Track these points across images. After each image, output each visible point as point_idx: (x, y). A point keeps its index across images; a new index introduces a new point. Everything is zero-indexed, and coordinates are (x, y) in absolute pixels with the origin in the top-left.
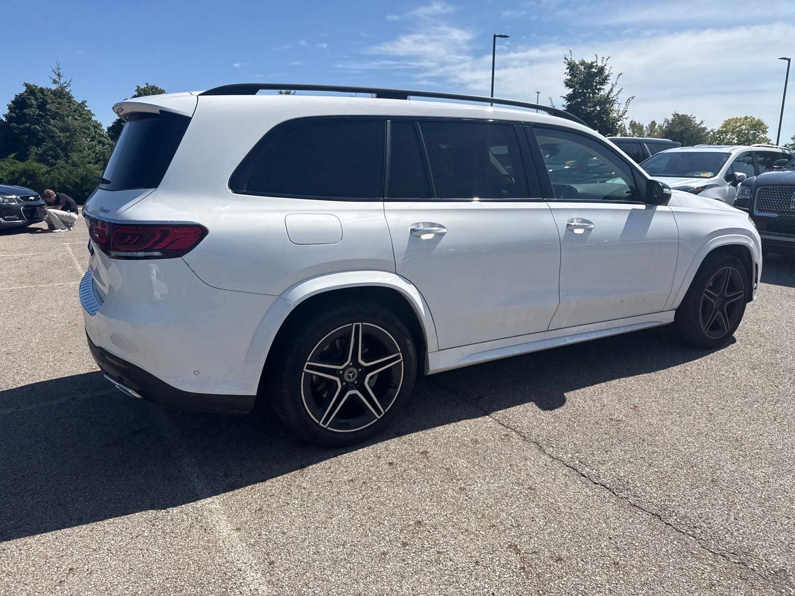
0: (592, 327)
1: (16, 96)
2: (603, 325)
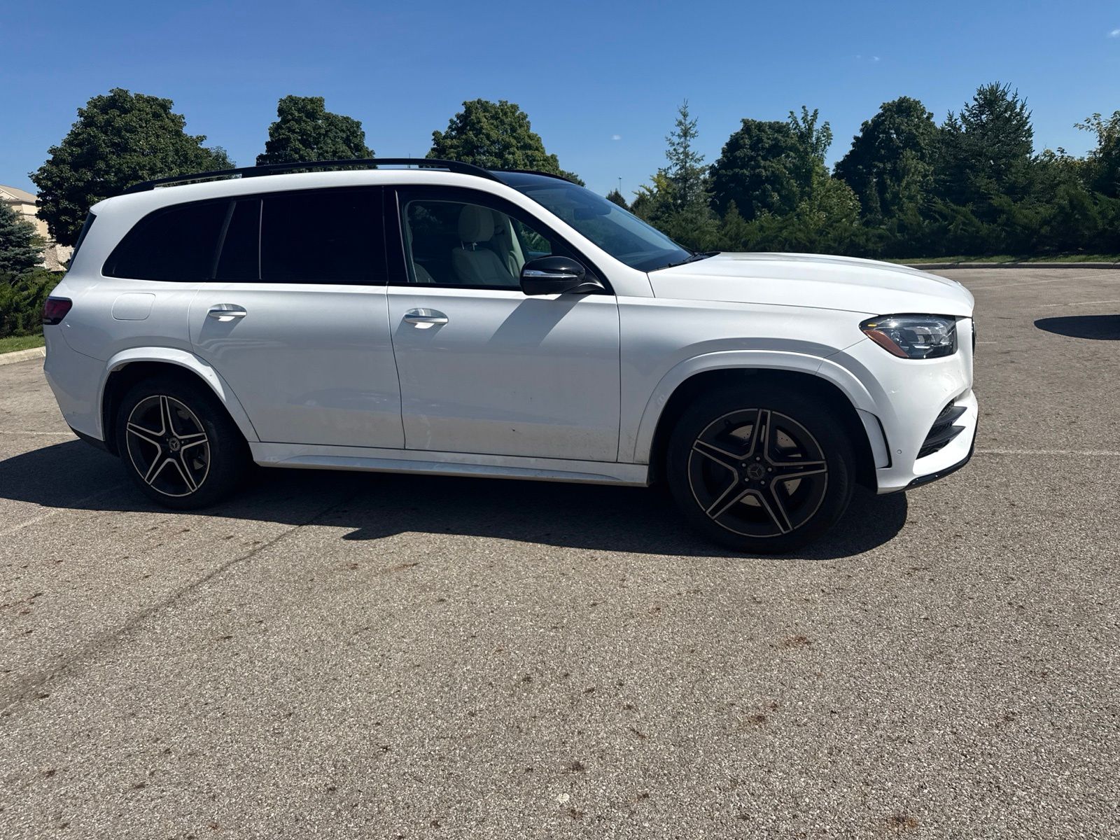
0: (479, 459)
1: (731, 136)
2: (499, 461)
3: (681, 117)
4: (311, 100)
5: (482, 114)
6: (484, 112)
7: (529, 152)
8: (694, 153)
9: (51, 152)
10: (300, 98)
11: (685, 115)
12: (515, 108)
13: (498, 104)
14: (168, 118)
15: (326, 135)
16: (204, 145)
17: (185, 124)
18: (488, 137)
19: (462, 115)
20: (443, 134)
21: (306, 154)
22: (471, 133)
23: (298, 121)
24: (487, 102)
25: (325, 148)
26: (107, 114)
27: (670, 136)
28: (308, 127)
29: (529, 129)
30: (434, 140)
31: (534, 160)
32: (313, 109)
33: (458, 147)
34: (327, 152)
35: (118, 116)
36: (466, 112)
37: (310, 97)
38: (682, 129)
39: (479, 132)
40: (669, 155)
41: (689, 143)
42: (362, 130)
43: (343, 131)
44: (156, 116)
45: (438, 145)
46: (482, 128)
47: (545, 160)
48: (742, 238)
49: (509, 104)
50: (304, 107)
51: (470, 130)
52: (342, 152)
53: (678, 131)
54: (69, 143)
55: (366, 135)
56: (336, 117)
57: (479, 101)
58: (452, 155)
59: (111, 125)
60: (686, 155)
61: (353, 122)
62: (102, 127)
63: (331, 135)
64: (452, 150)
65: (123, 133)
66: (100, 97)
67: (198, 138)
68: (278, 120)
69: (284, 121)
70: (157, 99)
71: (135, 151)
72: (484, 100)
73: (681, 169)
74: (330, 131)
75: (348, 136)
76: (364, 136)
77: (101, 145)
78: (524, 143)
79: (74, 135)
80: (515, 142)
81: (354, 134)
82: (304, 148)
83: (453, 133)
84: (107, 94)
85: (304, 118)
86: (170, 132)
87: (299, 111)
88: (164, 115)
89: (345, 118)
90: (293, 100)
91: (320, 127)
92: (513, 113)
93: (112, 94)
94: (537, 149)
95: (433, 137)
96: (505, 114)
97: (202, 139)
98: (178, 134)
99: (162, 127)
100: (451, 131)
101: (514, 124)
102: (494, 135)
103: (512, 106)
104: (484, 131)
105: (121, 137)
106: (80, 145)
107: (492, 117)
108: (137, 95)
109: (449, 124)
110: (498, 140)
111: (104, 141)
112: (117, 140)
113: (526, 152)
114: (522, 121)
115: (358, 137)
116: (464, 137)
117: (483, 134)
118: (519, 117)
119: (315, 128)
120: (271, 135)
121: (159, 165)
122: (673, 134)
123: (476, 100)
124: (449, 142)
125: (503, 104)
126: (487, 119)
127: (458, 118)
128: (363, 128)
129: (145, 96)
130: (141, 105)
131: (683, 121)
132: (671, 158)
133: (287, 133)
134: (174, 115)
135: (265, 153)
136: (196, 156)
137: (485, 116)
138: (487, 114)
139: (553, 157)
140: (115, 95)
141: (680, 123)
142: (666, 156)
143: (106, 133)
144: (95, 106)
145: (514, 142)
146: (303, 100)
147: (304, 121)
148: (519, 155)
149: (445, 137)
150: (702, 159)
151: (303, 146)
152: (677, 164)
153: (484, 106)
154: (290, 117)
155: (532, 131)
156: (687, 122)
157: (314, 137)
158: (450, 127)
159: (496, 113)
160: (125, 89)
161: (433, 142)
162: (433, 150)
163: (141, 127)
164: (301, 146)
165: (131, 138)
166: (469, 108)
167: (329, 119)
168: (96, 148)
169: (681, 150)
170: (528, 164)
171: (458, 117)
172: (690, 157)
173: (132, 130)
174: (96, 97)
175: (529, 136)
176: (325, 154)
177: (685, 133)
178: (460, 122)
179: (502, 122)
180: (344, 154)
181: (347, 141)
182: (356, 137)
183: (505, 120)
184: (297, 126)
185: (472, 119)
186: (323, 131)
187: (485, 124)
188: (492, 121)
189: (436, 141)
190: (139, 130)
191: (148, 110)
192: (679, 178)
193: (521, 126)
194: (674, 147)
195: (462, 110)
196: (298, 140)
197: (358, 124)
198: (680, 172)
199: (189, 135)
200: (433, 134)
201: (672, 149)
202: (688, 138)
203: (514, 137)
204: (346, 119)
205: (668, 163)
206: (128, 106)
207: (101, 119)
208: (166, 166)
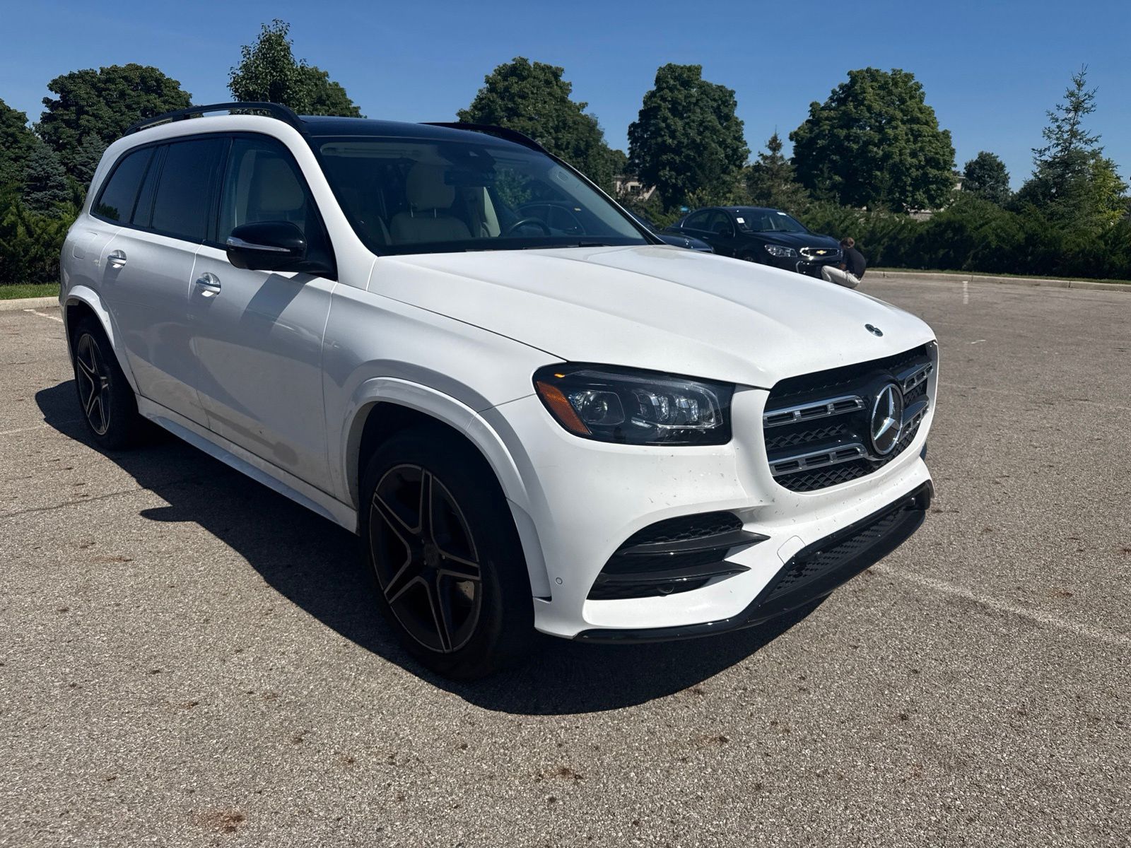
3: (1074, 87)
4: (690, 69)
5: (868, 84)
6: (872, 82)
7: (915, 127)
8: (1083, 132)
9: (459, 114)
10: (678, 67)
11: (1080, 85)
12: (909, 77)
13: (890, 73)
14: (557, 85)
15: (696, 104)
16: (585, 112)
17: (570, 91)
18: (869, 109)
19: (846, 85)
20: (822, 105)
21: (673, 123)
22: (852, 104)
23: (671, 89)
24: (877, 71)
25: (692, 117)
26: (507, 81)
27: (1054, 110)
28: (680, 96)
29: (921, 101)
30: (811, 111)
31: (920, 136)
32: (689, 77)
33: (834, 119)
34: (693, 121)
35: (516, 83)
36: (851, 81)
37: (688, 65)
38: (1072, 102)
39: (859, 103)
40: (1048, 134)
41: (1079, 119)
42: (735, 100)
43: (715, 100)
44: (548, 83)
45: (814, 117)
46: (864, 99)
47: (933, 136)
48: (1123, 243)
49: (903, 72)
50: (680, 75)
51: (851, 101)
52: (710, 121)
53: (1067, 103)
54: (475, 107)
55: (738, 104)
56: (709, 85)
57: (868, 70)
58: (825, 127)
59: (509, 92)
60: (1074, 134)
61: (727, 91)
62: (500, 93)
63: (701, 104)
64: (827, 122)
65: (516, 98)
66: (505, 65)
67: (580, 105)
68: (654, 88)
69: (660, 89)
70: (551, 67)
71: (523, 116)
72: (874, 68)
73: (1062, 151)
74: (701, 99)
75: (719, 106)
76: (736, 105)
77: (496, 109)
78: (912, 116)
79: (480, 99)
80: (901, 114)
81: (725, 103)
82: (672, 117)
83: (833, 105)
84: (510, 63)
85: (678, 87)
86: (556, 98)
87: (675, 79)
88: (554, 82)
89: (719, 87)
90: (671, 68)
91: (691, 96)
92: (905, 83)
93: (514, 63)
94: (927, 123)
95: (810, 108)
96: (896, 84)
97: (583, 105)
98: (563, 100)
99: (550, 94)
100: (831, 102)
101: (904, 95)
102: (877, 106)
103: (906, 75)
104: (866, 102)
105: (514, 103)
106: (480, 110)
107: (881, 88)
108: (536, 64)
109: (831, 95)
110: (880, 112)
111: (500, 105)
112: (510, 105)
113: (912, 126)
114: (914, 92)
115: (730, 106)
116: (843, 108)
117: (864, 105)
118: (911, 87)
119: (686, 97)
120: (645, 103)
121: (540, 129)
122: (1059, 107)
123: (865, 69)
124: (825, 114)
125: (895, 72)
126: (873, 89)
127: (841, 89)
128: (736, 97)
129: (542, 65)
130: (538, 73)
131: (1077, 91)
132: (1048, 136)
133: (659, 102)
134: (564, 83)
135: (637, 122)
136: (574, 123)
137: (872, 87)
138: (874, 84)
139: (946, 134)
140: (516, 64)
141: (1072, 94)
142: (1042, 135)
143: (503, 99)
144: (499, 75)
145: (899, 115)
146: (682, 68)
147: (678, 89)
148: (903, 129)
149: (823, 109)
150: (1096, 140)
151: (672, 115)
152: (1058, 145)
153: (872, 75)
154: (665, 85)
155: (926, 103)
156: (1081, 94)
157: (684, 106)
158: (831, 98)
159: (886, 83)
160: (526, 58)
161: (809, 114)
162: (808, 121)
163: (532, 93)
164: (669, 114)
165: (522, 104)
166: (854, 77)
167: (705, 89)
168: (492, 112)
169: (1067, 127)
170: (912, 140)
171: (841, 87)
172: (1079, 137)
173: (524, 96)
174: (501, 65)
175: (920, 109)
176: (692, 124)
177: (1077, 108)
178: (843, 93)
179: (890, 93)
180: (710, 124)
181: (717, 111)
182: (727, 106)
183: (894, 91)
184: (670, 94)
185: (856, 90)
186: (694, 100)
187: (870, 95)
188: (878, 92)
189: (813, 113)
190: (531, 96)
191: (542, 77)
192: (1058, 163)
193: (912, 97)
194: (1058, 124)
195: (847, 80)
196: (668, 109)
197: (731, 93)
198: (1059, 155)
199: (574, 102)
200: (811, 106)
201: (1054, 127)
202: (1080, 113)
203: (902, 111)
204: (721, 88)
205: (1045, 143)
206: (525, 74)
207: (501, 85)
208: (545, 130)
